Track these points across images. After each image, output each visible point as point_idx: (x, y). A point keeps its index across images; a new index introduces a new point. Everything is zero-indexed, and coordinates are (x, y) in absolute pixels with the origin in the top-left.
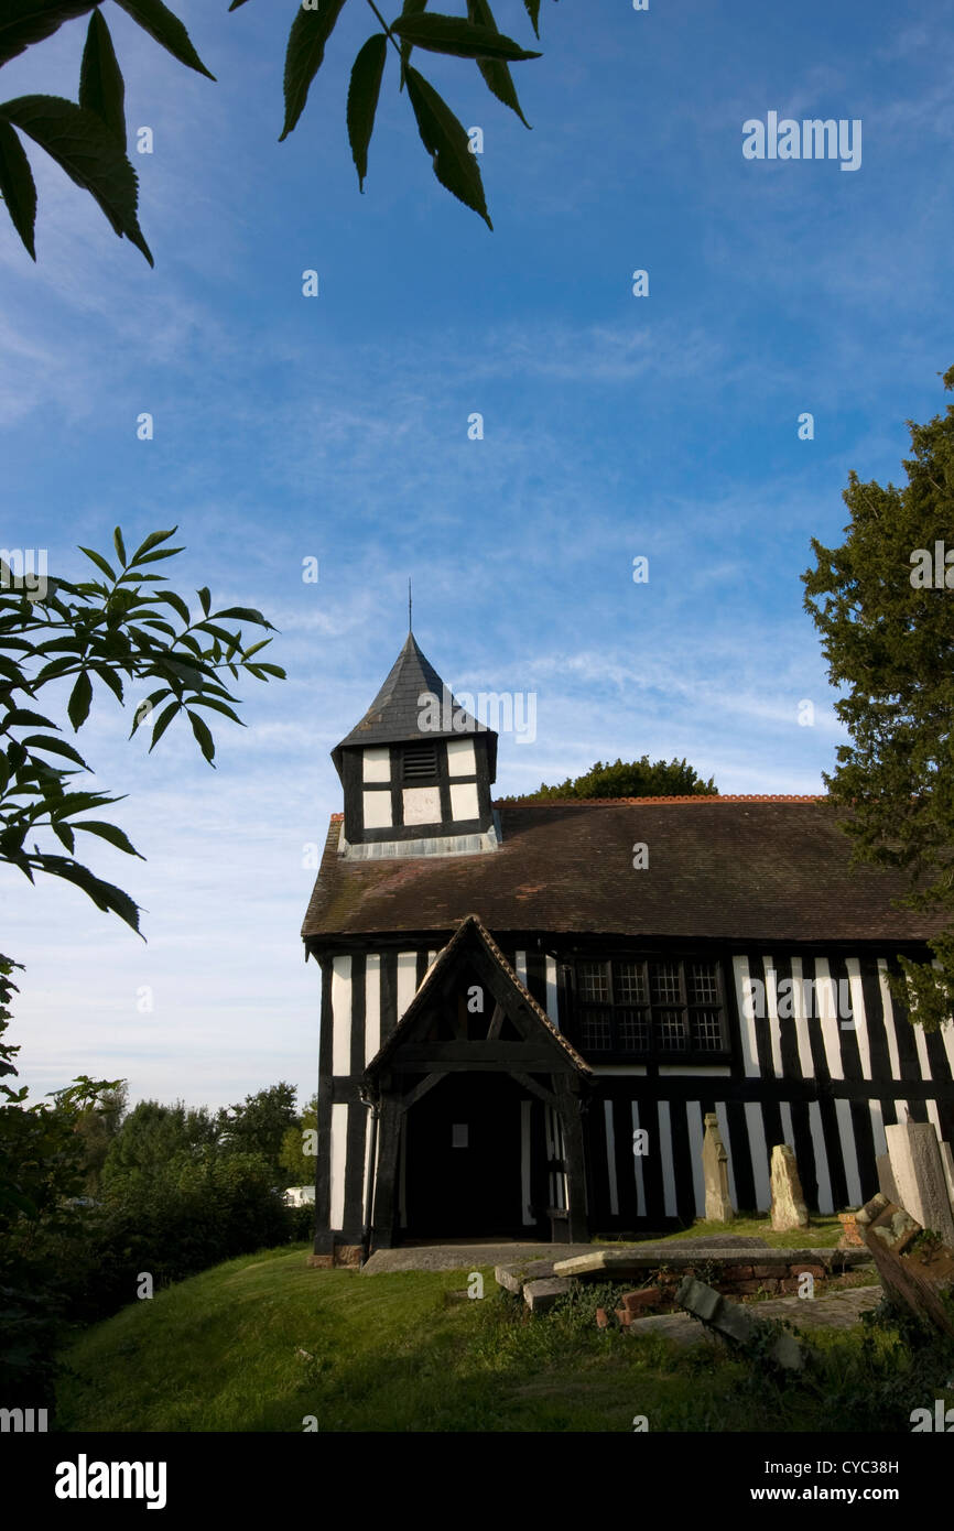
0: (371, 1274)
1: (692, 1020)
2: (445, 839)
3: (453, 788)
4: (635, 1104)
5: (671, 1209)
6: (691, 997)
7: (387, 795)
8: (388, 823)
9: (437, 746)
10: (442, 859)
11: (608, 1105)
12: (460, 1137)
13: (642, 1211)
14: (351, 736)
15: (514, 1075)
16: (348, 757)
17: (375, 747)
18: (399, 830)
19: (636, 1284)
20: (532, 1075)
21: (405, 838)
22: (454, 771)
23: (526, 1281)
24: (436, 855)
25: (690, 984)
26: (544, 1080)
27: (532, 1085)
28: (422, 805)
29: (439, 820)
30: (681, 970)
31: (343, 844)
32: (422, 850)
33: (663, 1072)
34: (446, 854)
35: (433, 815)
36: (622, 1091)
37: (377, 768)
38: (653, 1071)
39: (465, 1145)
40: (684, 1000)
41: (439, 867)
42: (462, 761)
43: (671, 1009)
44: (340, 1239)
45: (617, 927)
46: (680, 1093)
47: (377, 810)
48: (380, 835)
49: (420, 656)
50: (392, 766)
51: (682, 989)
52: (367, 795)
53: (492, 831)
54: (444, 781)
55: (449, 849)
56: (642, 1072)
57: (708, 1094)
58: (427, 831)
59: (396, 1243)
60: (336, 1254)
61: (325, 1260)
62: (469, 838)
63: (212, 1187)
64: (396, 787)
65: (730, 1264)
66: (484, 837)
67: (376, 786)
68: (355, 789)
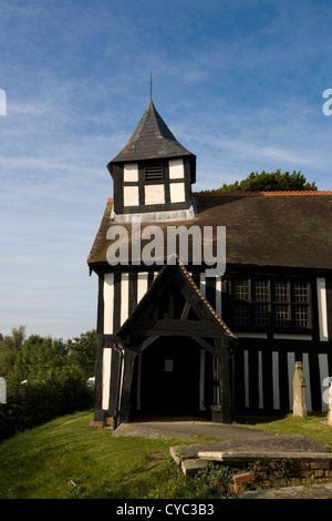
0: (117, 436)
1: (293, 311)
2: (167, 212)
3: (172, 185)
4: (260, 353)
5: (277, 406)
6: (293, 299)
7: (137, 188)
8: (137, 203)
9: (164, 163)
10: (164, 223)
11: (246, 353)
12: (169, 366)
13: (261, 406)
14: (118, 157)
15: (194, 338)
16: (116, 167)
17: (130, 163)
18: (142, 207)
19: (241, 468)
20: (204, 339)
21: (145, 212)
22: (172, 177)
23: (184, 459)
24: (162, 221)
25: (292, 292)
26: (210, 341)
27: (203, 344)
28: (155, 194)
29: (163, 202)
30: (288, 285)
31: (113, 213)
32: (154, 218)
33: (276, 337)
35: (161, 200)
36: (253, 346)
37: (131, 174)
38: (270, 336)
39: (171, 370)
40: (289, 300)
42: (176, 171)
43: (283, 305)
44: (106, 414)
45: (255, 261)
46: (284, 348)
47: (131, 197)
48: (133, 210)
49: (156, 113)
50: (139, 173)
51: (288, 294)
52: (125, 188)
53: (192, 208)
54: (167, 182)
55: (169, 218)
56: (265, 337)
57: (299, 349)
58: (157, 208)
59: (131, 420)
60: (105, 421)
61: (99, 424)
62: (179, 212)
63: (53, 382)
64: (141, 184)
65: (296, 461)
66: (187, 211)
67: (131, 184)
68: (119, 185)
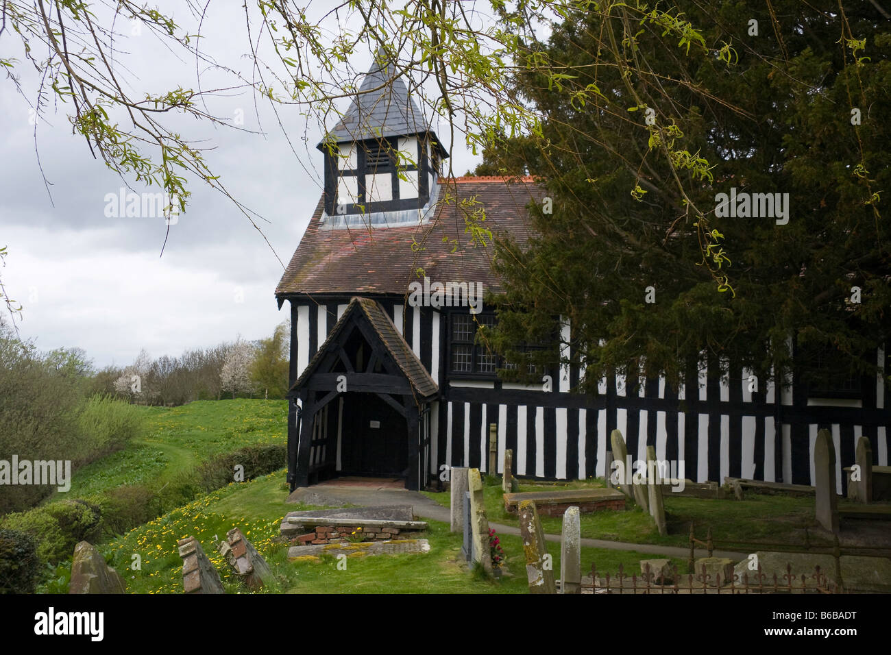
2: (393, 213)
3: (401, 174)
5: (501, 469)
7: (355, 179)
8: (355, 200)
9: (391, 143)
10: (389, 229)
11: (467, 405)
16: (329, 149)
17: (347, 144)
18: (363, 205)
20: (391, 395)
21: (366, 211)
24: (386, 225)
26: (399, 398)
27: (391, 401)
28: (379, 186)
29: (390, 198)
31: (324, 216)
32: (377, 221)
33: (505, 387)
34: (391, 225)
35: (387, 196)
36: (476, 398)
38: (498, 384)
41: (384, 235)
42: (409, 152)
46: (513, 401)
47: (347, 191)
48: (349, 210)
50: (358, 157)
52: (340, 179)
53: (426, 207)
54: (395, 169)
55: (395, 221)
56: (492, 387)
57: (532, 401)
58: (382, 206)
62: (410, 212)
64: (361, 173)
67: (347, 173)
68: (332, 174)
